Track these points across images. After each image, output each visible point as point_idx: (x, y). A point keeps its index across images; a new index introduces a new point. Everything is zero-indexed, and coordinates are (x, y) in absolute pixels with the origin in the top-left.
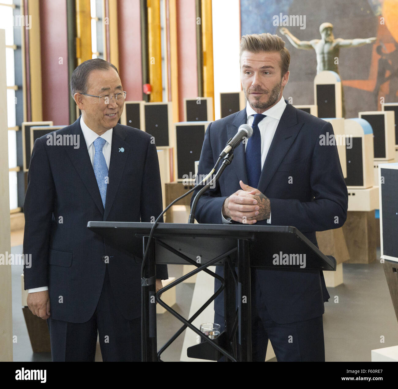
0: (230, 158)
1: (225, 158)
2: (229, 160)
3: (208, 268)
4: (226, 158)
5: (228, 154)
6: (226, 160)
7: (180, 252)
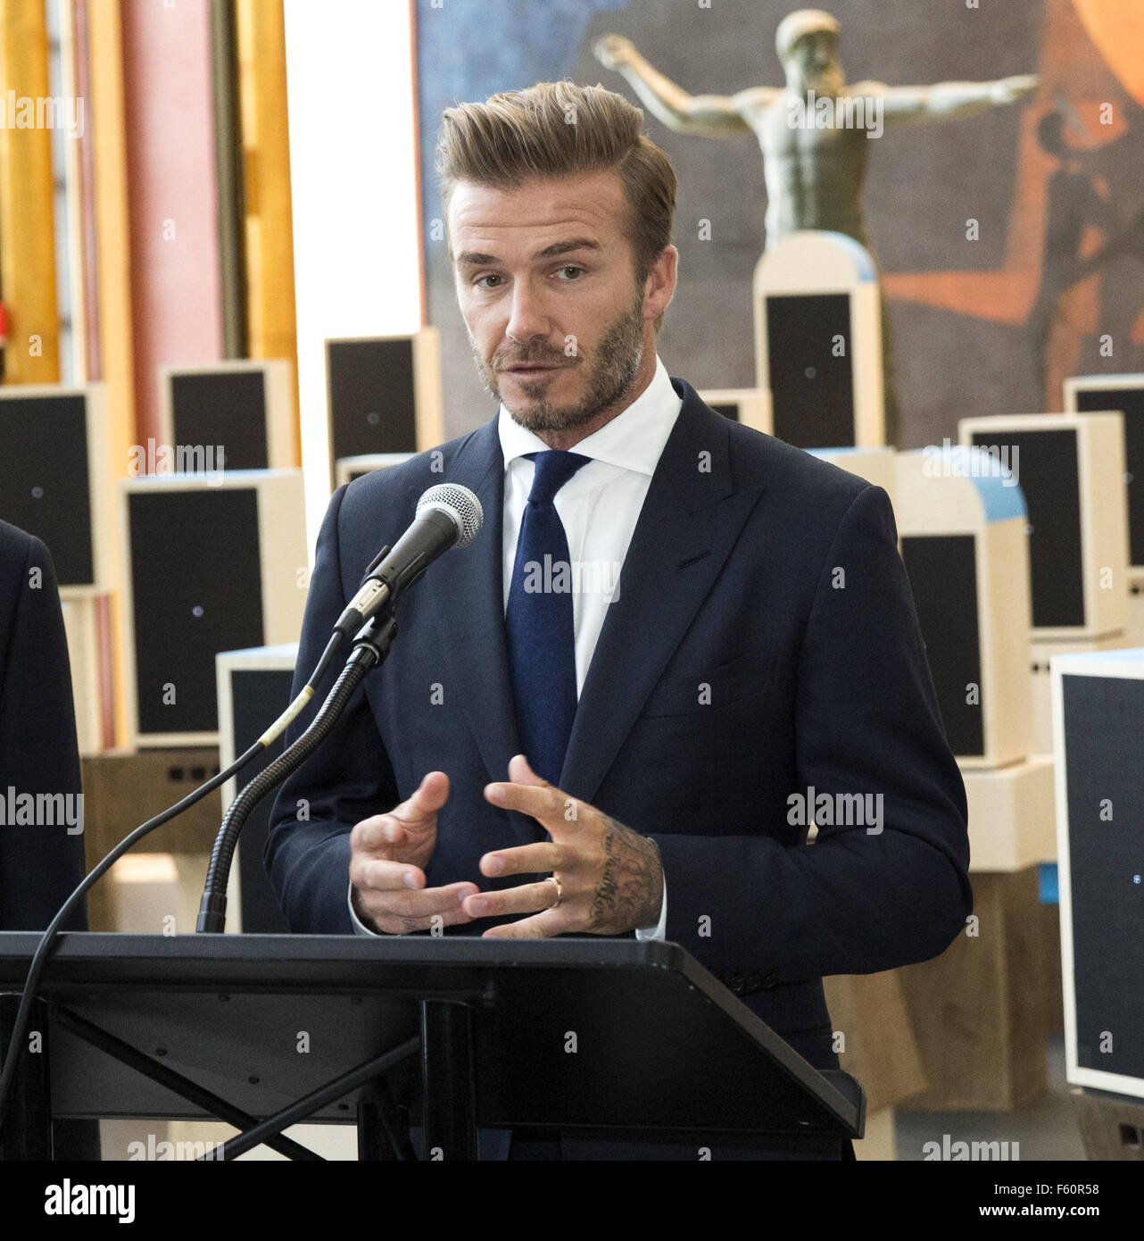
0: (380, 640)
1: (359, 636)
2: (377, 647)
3: (286, 1133)
4: (364, 639)
5: (372, 620)
6: (363, 645)
7: (163, 1061)
